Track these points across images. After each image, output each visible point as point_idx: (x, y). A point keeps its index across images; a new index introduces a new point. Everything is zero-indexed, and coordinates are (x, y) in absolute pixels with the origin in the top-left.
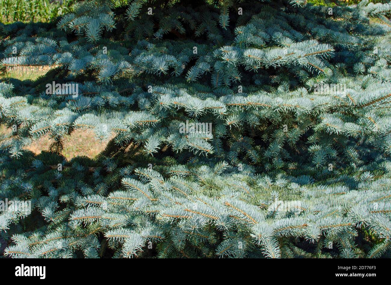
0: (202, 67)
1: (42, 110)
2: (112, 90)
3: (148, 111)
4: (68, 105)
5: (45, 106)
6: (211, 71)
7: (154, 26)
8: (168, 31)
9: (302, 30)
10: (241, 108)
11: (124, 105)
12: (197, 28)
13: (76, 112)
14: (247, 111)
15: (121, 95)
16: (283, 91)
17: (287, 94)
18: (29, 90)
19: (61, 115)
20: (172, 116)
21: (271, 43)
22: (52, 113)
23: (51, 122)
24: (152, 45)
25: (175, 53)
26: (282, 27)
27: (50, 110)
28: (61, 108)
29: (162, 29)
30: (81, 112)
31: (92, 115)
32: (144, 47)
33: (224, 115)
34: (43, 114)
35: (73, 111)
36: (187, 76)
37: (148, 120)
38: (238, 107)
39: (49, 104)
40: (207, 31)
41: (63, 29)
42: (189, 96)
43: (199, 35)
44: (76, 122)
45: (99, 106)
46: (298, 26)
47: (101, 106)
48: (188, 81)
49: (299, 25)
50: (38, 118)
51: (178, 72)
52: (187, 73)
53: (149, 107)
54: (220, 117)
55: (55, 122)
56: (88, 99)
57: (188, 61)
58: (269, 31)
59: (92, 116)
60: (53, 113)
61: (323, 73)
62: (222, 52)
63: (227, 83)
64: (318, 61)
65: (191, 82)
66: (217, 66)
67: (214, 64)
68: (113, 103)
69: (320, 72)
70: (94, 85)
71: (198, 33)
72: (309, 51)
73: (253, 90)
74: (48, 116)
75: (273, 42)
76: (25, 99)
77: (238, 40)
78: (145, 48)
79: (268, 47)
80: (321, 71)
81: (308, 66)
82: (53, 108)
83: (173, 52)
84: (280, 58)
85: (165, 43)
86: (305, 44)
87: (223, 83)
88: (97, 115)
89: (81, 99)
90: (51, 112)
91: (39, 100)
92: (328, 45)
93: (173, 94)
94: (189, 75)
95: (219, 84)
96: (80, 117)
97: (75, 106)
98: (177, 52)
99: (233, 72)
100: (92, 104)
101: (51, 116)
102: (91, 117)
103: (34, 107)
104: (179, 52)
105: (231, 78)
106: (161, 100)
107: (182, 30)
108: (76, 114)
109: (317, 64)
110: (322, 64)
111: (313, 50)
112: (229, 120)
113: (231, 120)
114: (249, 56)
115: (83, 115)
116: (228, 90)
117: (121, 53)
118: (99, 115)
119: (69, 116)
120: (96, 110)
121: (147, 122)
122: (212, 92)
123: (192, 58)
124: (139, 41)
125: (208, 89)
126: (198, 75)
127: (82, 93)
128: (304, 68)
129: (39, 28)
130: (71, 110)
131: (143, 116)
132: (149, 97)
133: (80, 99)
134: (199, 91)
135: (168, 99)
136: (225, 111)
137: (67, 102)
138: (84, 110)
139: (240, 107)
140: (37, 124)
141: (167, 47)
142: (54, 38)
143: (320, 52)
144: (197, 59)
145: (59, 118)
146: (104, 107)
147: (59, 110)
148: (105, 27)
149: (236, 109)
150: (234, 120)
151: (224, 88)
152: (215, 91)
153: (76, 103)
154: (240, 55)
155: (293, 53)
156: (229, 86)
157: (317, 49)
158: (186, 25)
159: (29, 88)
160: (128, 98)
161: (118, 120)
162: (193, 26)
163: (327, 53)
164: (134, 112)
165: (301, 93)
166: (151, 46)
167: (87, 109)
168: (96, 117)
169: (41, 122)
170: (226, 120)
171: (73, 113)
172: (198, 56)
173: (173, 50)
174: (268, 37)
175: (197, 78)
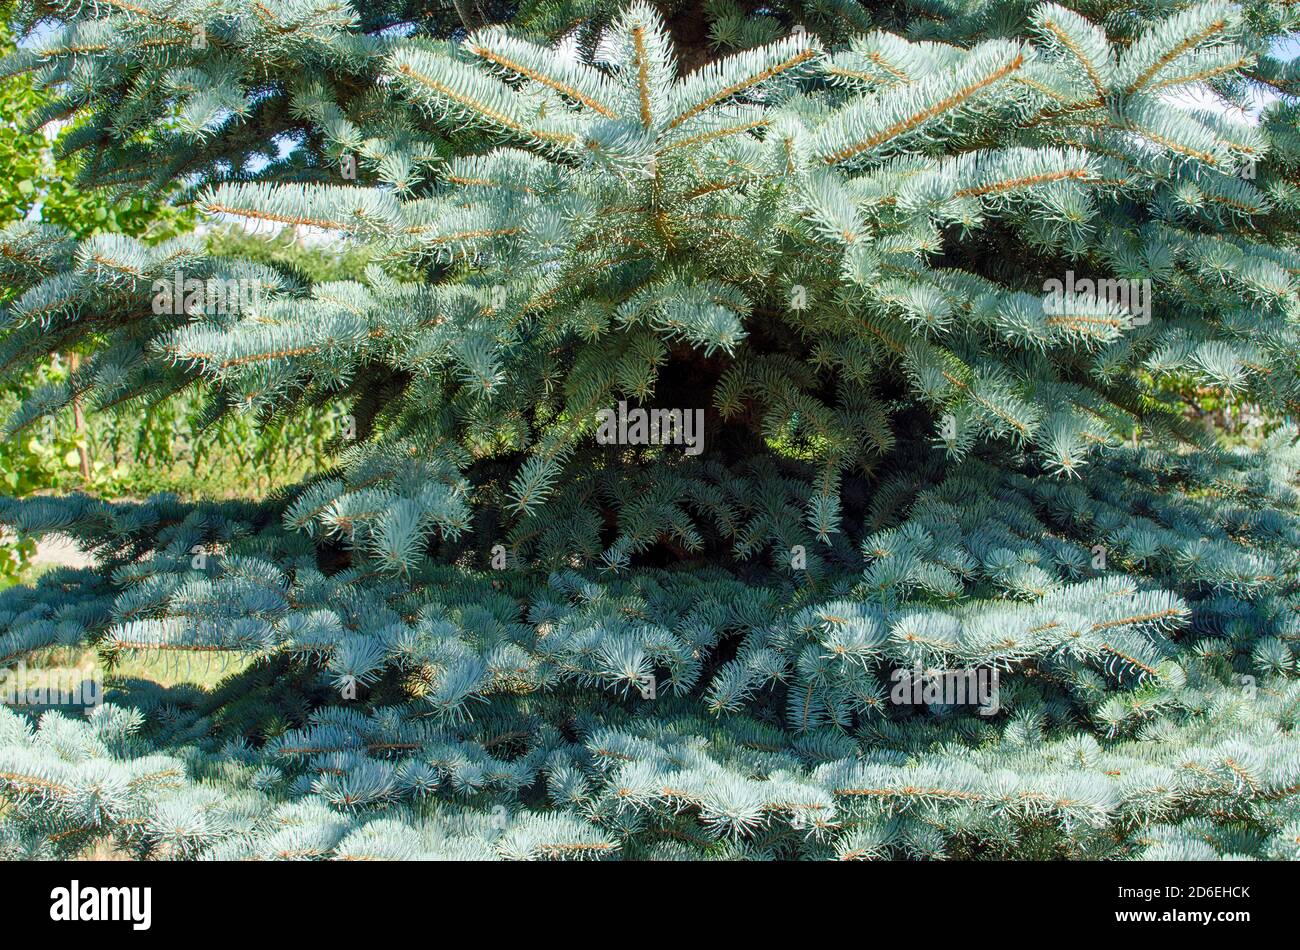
0: (759, 663)
1: (235, 800)
2: (463, 736)
3: (578, 809)
4: (318, 786)
5: (243, 785)
6: (788, 680)
7: (603, 526)
8: (648, 545)
9: (1081, 533)
10: (885, 803)
11: (500, 789)
12: (739, 533)
13: (343, 810)
14: (904, 814)
15: (490, 753)
16: (1021, 741)
17: (1034, 754)
18: (190, 725)
19: (297, 820)
20: (658, 827)
21: (981, 587)
22: (265, 814)
23: (260, 841)
24: (595, 587)
25: (671, 615)
26: (1016, 529)
27: (259, 801)
28: (293, 797)
29: (626, 538)
30: (359, 810)
31: (397, 825)
32: (569, 594)
33: (829, 827)
34: (235, 816)
35: (333, 807)
36: (710, 695)
37: (579, 843)
38: (876, 799)
39: (256, 779)
40: (774, 542)
41: (303, 530)
42: (713, 766)
43: (747, 554)
44: (342, 846)
45: (419, 792)
46: (1067, 522)
47: (427, 792)
48: (712, 711)
49: (1069, 520)
50: (219, 827)
51: (682, 682)
52: (711, 686)
53: (585, 797)
54: (814, 835)
55: (276, 845)
56: (386, 768)
57: (714, 644)
58: (975, 543)
59: (397, 828)
60: (270, 811)
61: (1155, 678)
62: (823, 621)
63: (840, 717)
64: (1137, 642)
65: (723, 713)
66: (806, 661)
67: (798, 655)
68: (467, 783)
69: (1143, 675)
70: (404, 719)
71: (742, 549)
72: (1107, 615)
73: (922, 735)
74: (251, 824)
75: (989, 580)
76: (179, 766)
77: (875, 576)
78: (574, 599)
79: (972, 598)
80: (1148, 671)
81: (1103, 658)
82: (268, 794)
83: (665, 612)
84: (1011, 644)
85: (638, 583)
86: (1091, 589)
87: (827, 718)
88: (412, 825)
89: (361, 769)
90: (263, 807)
91: (226, 765)
92: (1166, 594)
93: (659, 761)
94: (715, 690)
95: (814, 722)
96: (357, 831)
97: (342, 790)
98: (675, 613)
99: (858, 685)
100: (397, 785)
101: (262, 822)
102: (393, 830)
103: (207, 792)
104: (683, 614)
105: (851, 703)
106: (623, 780)
107: (694, 541)
108: (344, 819)
109: (1132, 650)
110: (1150, 651)
111: (1117, 610)
112: (845, 845)
113: (852, 844)
114: (910, 638)
115: (368, 824)
116: (842, 741)
117: (497, 617)
118: (418, 823)
119: (321, 826)
120: (410, 805)
121: (574, 850)
122: (791, 746)
123: (727, 632)
124: (553, 575)
125: (774, 735)
126: (746, 692)
127: (365, 744)
128: (1090, 664)
129: (230, 521)
130: (327, 803)
131: (561, 828)
132: (582, 761)
133: (357, 769)
134: (749, 745)
135: (645, 777)
136: (832, 813)
137: (318, 774)
138: (369, 804)
139: (881, 800)
140: (214, 847)
141: (644, 595)
142: (277, 557)
143: (1144, 616)
144: (740, 638)
145: (287, 832)
146: (435, 794)
147: (289, 805)
148: (436, 527)
149: (868, 807)
150: (861, 844)
151: (829, 736)
152: (800, 744)
153: (345, 783)
154: (881, 632)
155: (1053, 625)
156: (843, 726)
157: (1134, 609)
158: (703, 522)
159: (189, 716)
160: (514, 766)
161: (482, 840)
162: (726, 524)
163: (1164, 620)
164: (535, 814)
165: (1080, 753)
166: (593, 593)
167: (380, 798)
168: (408, 830)
169: (230, 841)
170: (834, 844)
171: (336, 817)
172: (745, 627)
173: (664, 604)
174: (972, 564)
175: (744, 700)
